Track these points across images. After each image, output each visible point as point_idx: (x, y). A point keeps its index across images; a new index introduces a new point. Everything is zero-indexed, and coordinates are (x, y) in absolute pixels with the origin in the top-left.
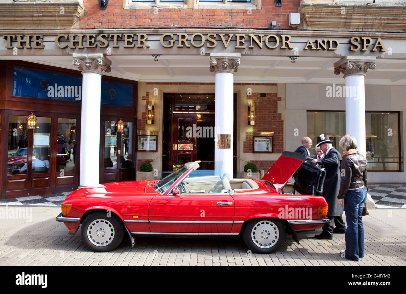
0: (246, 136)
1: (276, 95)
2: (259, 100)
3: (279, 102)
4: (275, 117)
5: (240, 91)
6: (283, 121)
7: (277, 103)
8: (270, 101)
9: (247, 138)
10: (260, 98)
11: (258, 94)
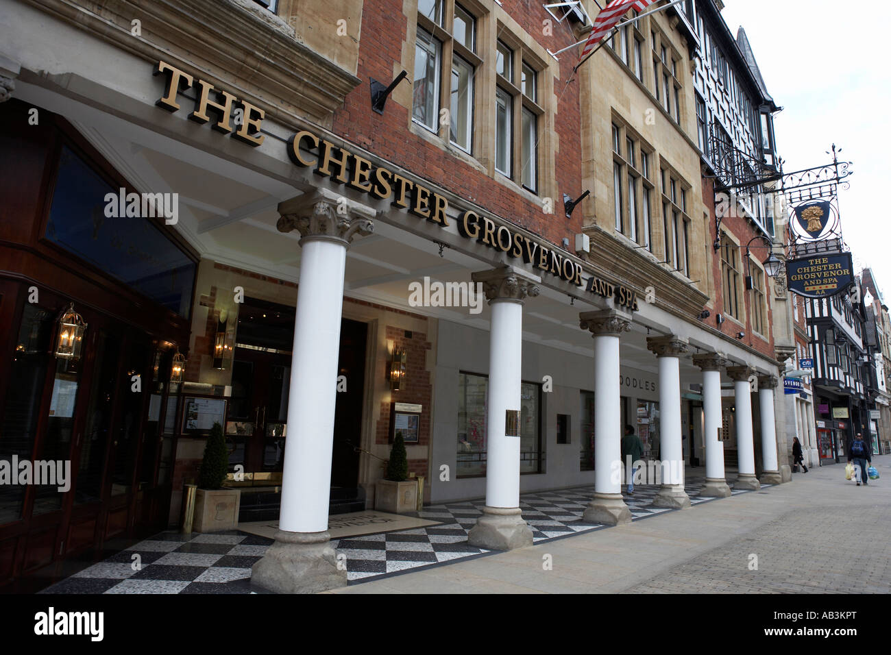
0: (381, 410)
1: (424, 336)
2: (402, 342)
3: (428, 351)
4: (421, 377)
5: (376, 320)
6: (431, 385)
7: (425, 352)
8: (416, 346)
9: (382, 414)
10: (403, 340)
11: (402, 331)
